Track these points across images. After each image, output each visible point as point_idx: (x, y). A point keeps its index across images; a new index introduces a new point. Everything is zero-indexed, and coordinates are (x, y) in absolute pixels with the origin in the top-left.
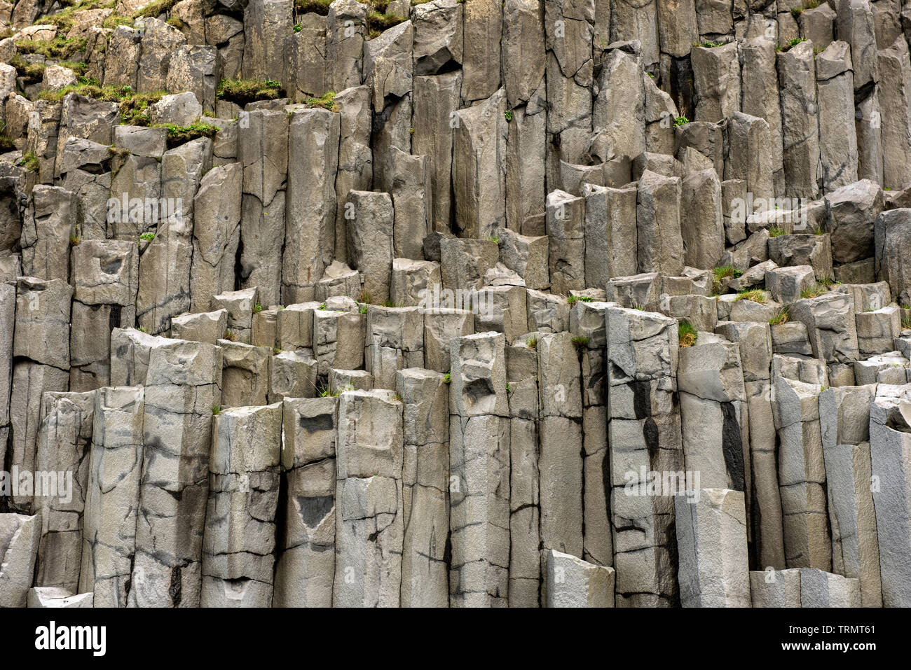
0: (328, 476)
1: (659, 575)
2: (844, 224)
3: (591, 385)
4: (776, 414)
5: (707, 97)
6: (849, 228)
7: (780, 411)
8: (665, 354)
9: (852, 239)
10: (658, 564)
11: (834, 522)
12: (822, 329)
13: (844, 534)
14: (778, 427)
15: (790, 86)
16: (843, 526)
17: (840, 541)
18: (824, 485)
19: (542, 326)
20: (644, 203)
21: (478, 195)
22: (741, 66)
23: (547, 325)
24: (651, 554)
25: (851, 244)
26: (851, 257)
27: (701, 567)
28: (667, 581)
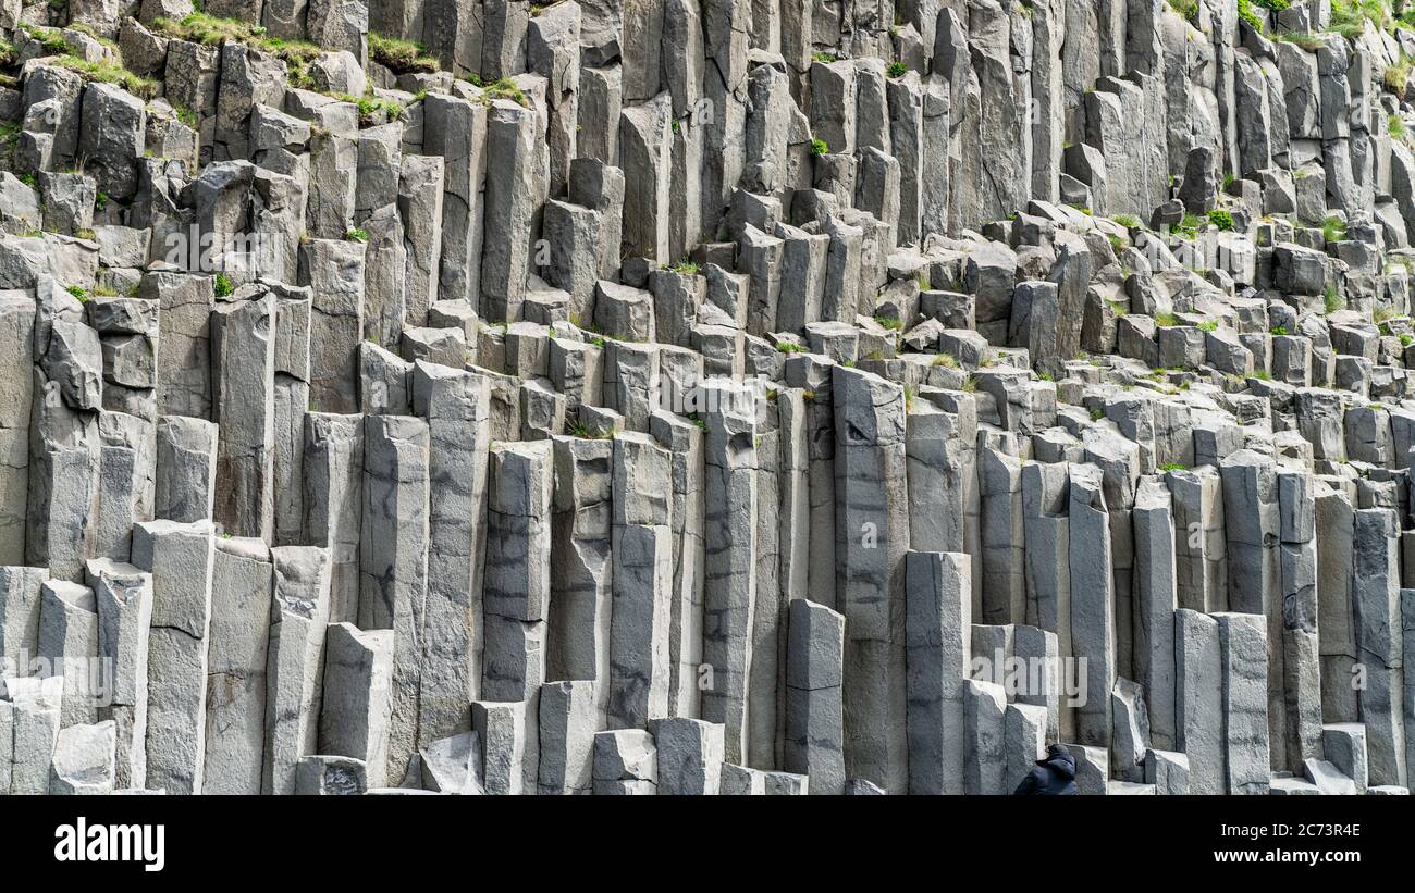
0: (604, 519)
1: (891, 624)
2: (987, 286)
3: (816, 440)
4: (983, 481)
5: (828, 118)
6: (991, 291)
7: (986, 479)
8: (900, 421)
9: (992, 302)
10: (890, 616)
11: (1031, 582)
12: (1012, 403)
13: (1041, 594)
14: (983, 493)
15: (902, 119)
16: (1040, 587)
17: (1037, 599)
18: (1024, 549)
19: (761, 372)
20: (836, 252)
21: (656, 212)
22: (859, 90)
23: (765, 372)
24: (884, 605)
25: (990, 306)
26: (988, 318)
27: (944, 623)
28: (897, 630)
